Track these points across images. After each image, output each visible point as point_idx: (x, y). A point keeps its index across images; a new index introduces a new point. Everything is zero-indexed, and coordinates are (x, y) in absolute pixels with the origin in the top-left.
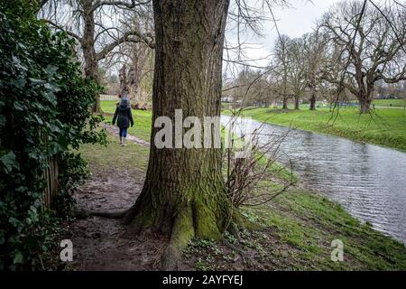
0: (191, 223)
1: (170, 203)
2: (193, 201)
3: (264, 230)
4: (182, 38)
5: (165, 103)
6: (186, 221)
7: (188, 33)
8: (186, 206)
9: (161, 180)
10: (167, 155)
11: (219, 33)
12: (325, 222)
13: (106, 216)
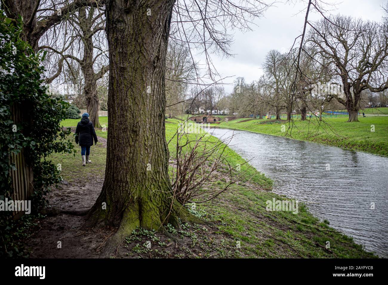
0: (137, 217)
1: (121, 200)
2: (139, 198)
3: (207, 223)
4: (126, 64)
5: (115, 117)
6: (133, 214)
7: (131, 60)
8: (133, 202)
9: (114, 182)
10: (118, 160)
11: (158, 59)
13: (74, 214)
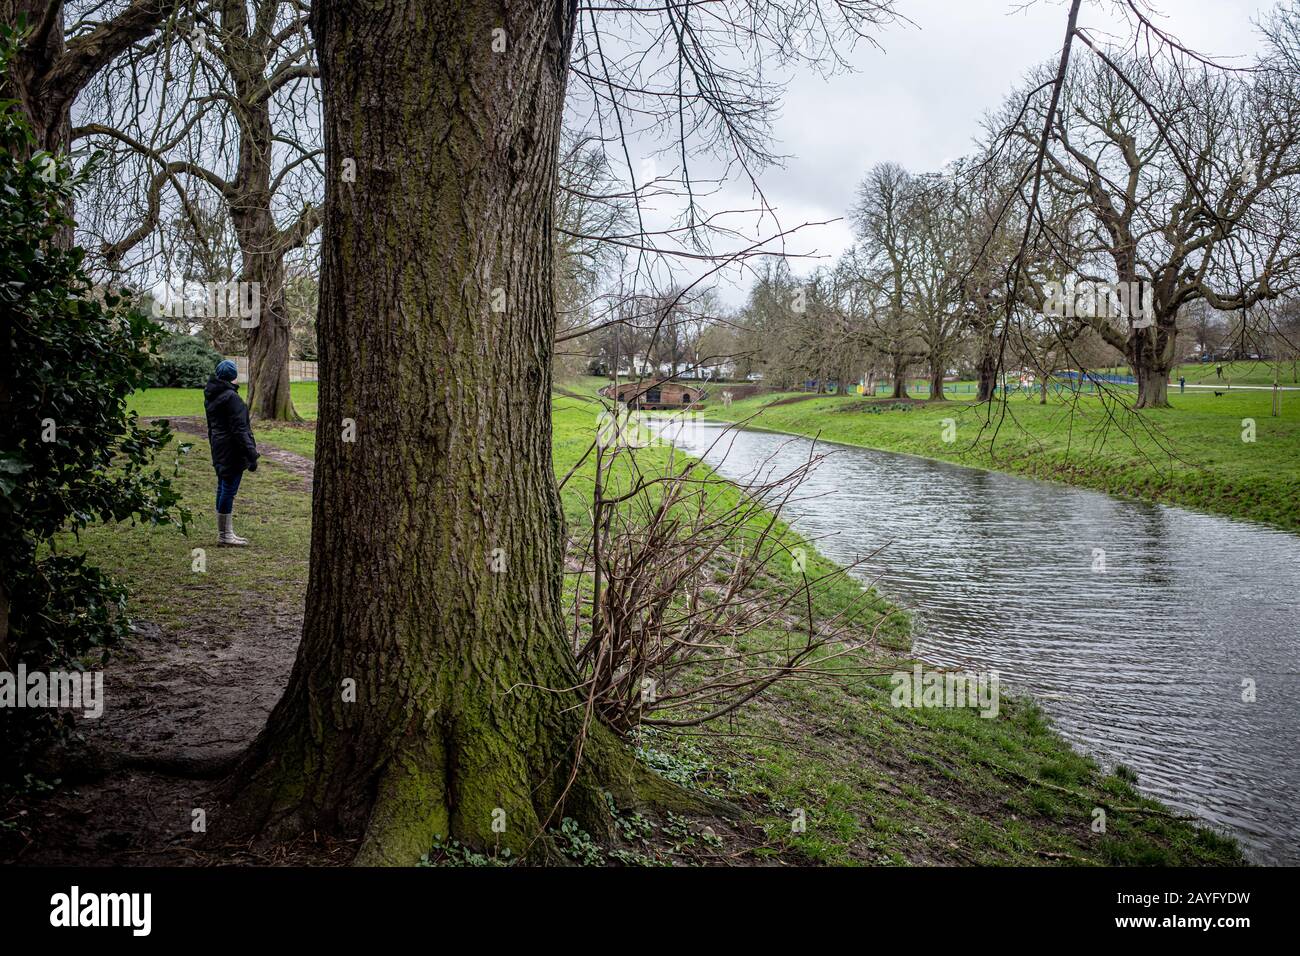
0: (436, 793)
1: (368, 722)
2: (446, 714)
3: (716, 811)
4: (396, 161)
5: (349, 378)
6: (420, 786)
7: (418, 141)
8: (423, 733)
9: (341, 646)
10: (357, 559)
11: (529, 142)
12: (966, 773)
13: (176, 770)
